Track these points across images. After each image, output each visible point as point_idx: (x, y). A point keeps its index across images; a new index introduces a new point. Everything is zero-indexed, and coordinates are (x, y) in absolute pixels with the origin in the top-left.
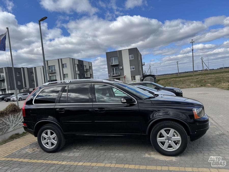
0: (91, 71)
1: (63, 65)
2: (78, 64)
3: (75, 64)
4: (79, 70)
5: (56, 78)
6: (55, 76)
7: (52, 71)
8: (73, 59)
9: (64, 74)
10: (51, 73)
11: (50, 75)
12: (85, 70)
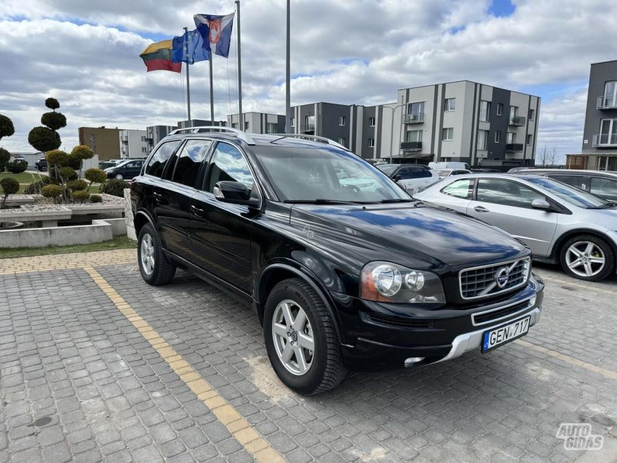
0: (532, 124)
1: (445, 101)
2: (490, 100)
3: (480, 100)
4: (491, 117)
5: (421, 137)
6: (421, 131)
7: (415, 118)
8: (478, 86)
9: (444, 129)
10: (411, 124)
11: (409, 129)
12: (511, 123)
